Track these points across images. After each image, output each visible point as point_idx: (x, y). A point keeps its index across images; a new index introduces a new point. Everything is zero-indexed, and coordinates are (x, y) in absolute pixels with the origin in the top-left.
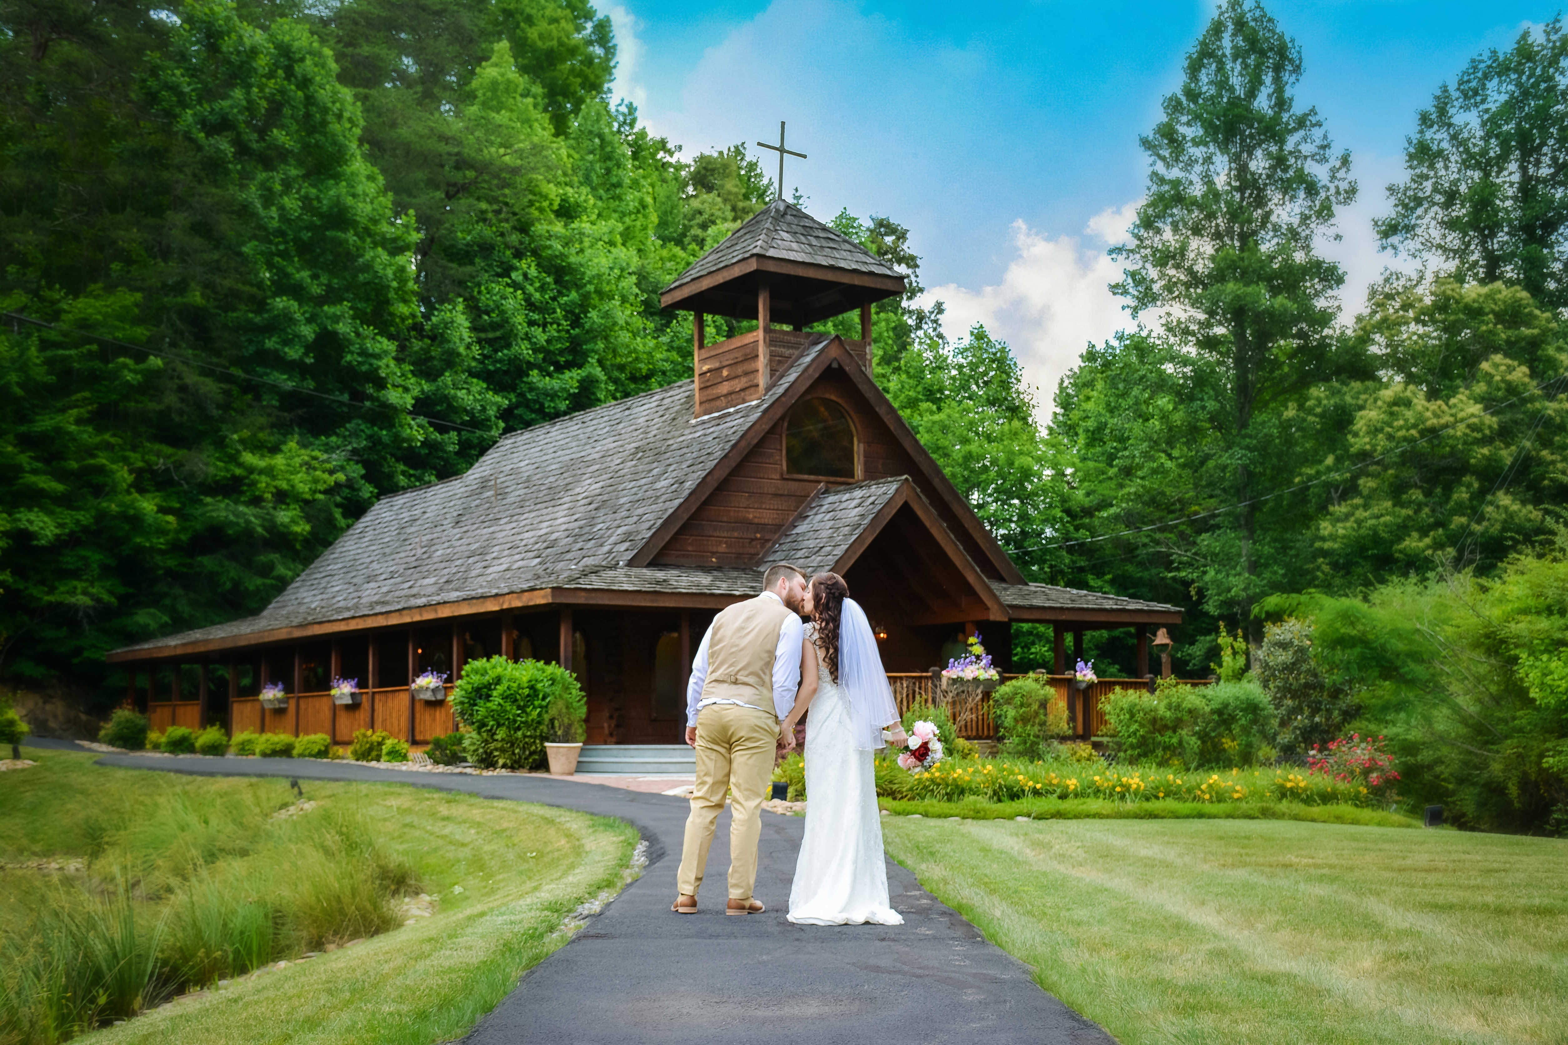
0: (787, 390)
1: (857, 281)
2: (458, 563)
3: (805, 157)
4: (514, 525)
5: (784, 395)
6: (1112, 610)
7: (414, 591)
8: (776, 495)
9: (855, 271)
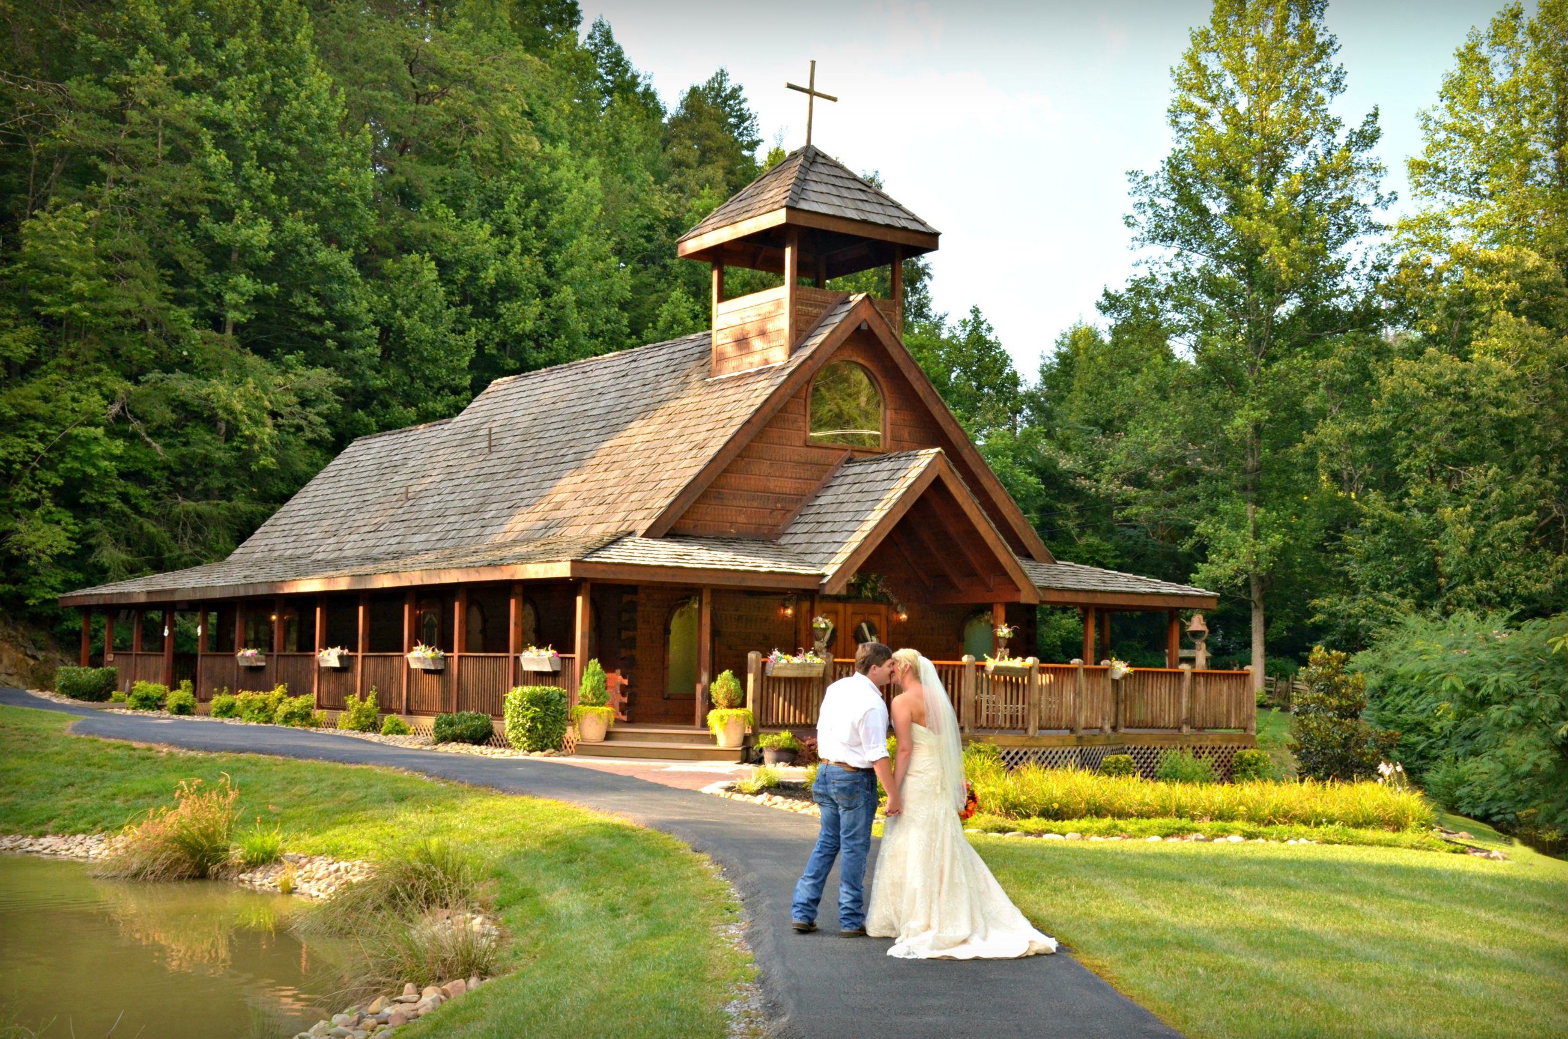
0: (814, 352)
1: (889, 237)
2: (452, 519)
3: (834, 99)
4: (513, 481)
5: (810, 357)
6: (1146, 594)
7: (401, 548)
8: (798, 463)
9: (888, 226)
